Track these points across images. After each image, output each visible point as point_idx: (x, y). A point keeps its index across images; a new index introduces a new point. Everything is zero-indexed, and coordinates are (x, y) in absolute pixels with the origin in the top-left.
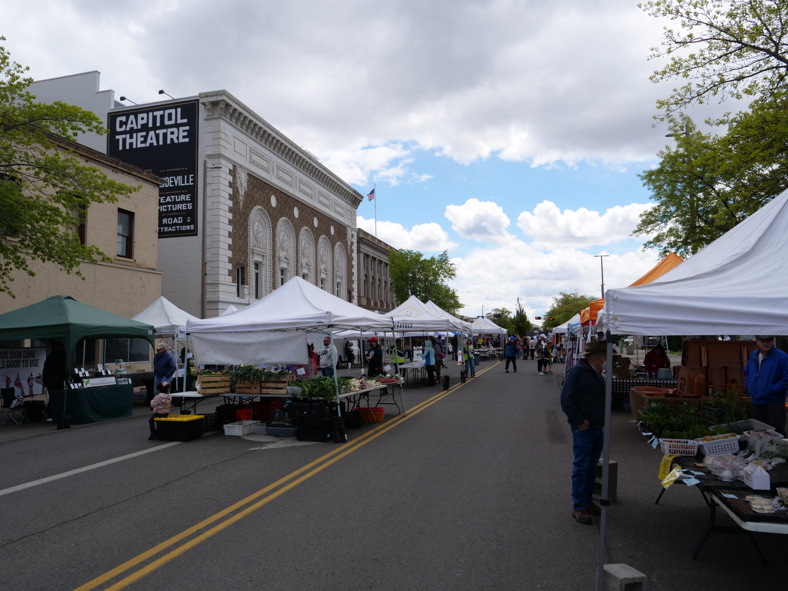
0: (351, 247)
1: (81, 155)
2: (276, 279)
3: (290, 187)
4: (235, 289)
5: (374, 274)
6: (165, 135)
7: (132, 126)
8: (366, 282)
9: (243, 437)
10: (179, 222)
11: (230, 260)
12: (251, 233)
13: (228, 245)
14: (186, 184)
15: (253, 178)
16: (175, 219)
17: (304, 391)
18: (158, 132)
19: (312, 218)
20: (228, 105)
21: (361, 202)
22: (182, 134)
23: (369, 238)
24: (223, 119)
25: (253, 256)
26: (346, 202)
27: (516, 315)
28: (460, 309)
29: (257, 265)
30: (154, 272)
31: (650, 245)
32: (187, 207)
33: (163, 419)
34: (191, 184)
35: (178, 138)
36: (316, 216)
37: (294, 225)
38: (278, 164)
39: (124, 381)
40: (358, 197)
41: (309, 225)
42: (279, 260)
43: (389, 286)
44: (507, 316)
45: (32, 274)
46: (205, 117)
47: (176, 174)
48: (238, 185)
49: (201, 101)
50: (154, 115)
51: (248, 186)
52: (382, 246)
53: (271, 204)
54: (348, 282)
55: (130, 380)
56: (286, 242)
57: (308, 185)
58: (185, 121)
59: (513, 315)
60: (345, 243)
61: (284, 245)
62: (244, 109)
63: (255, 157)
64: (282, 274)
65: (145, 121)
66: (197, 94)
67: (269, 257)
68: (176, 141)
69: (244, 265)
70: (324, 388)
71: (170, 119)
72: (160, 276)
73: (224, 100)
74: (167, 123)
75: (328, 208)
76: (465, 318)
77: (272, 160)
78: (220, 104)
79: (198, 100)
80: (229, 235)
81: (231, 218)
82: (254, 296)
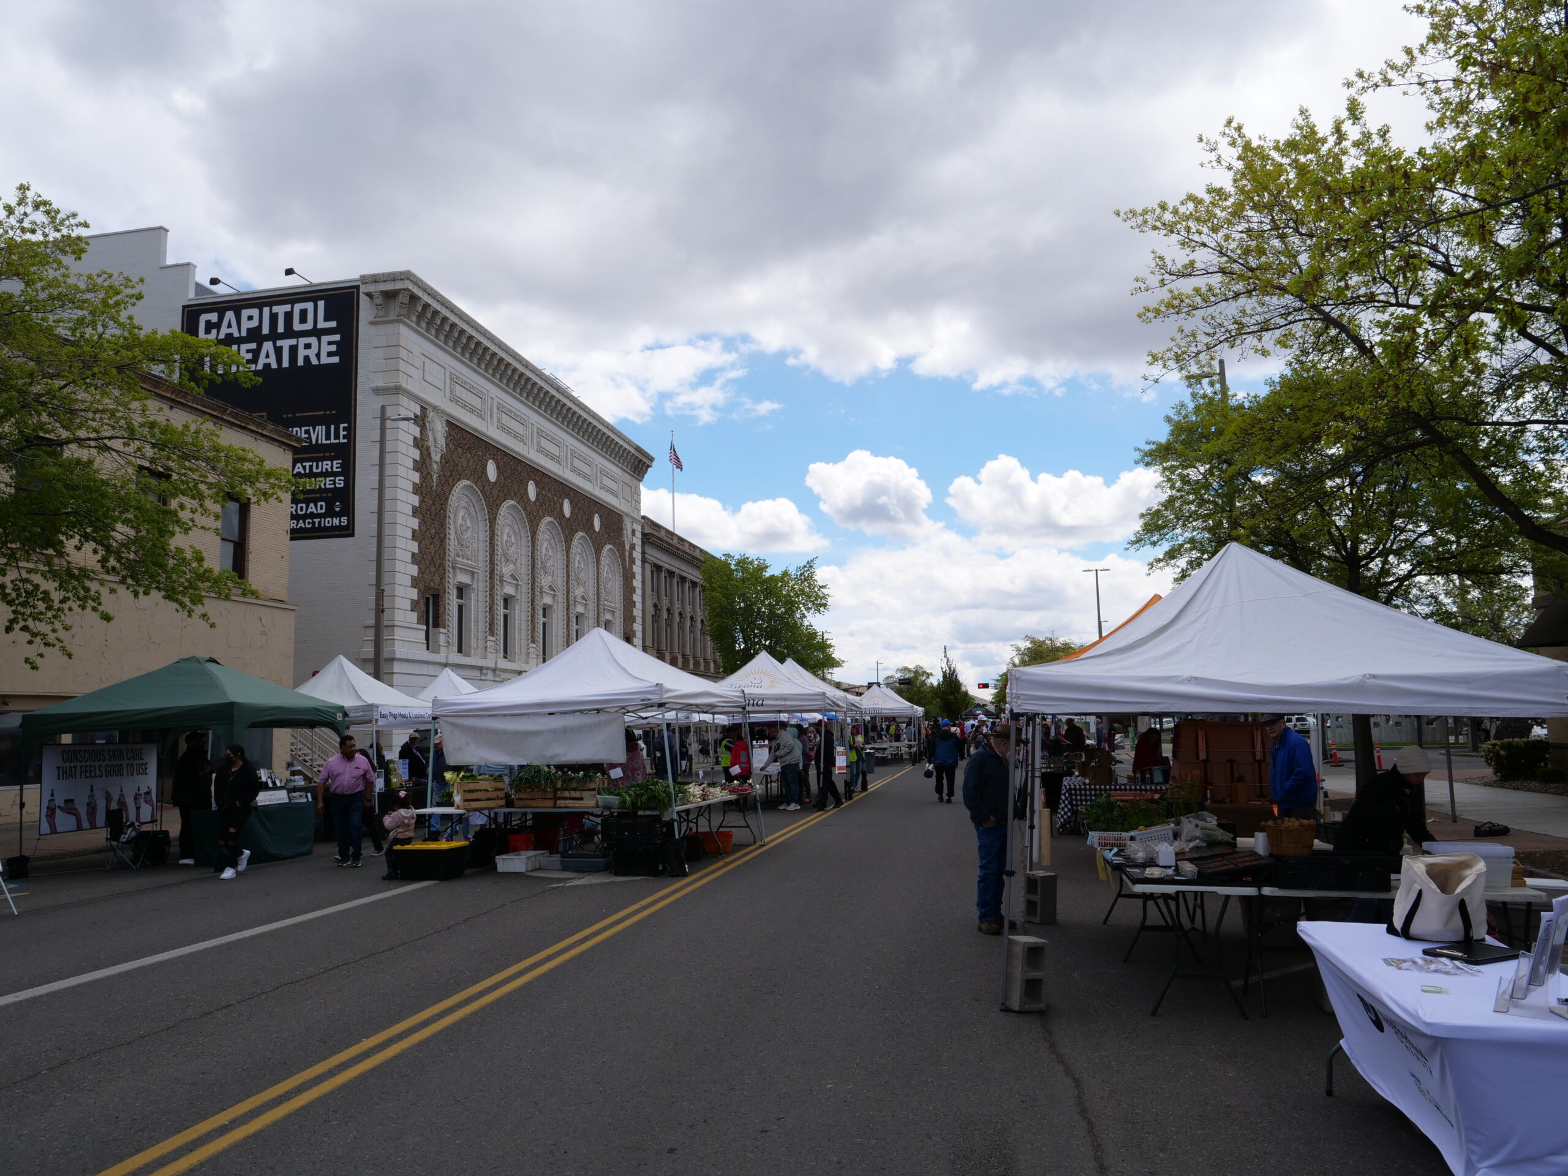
0: (631, 554)
1: (163, 397)
2: (496, 616)
3: (522, 444)
4: (423, 635)
5: (671, 602)
6: (294, 350)
7: (229, 331)
8: (656, 618)
9: (528, 874)
10: (320, 511)
11: (415, 582)
12: (452, 532)
13: (410, 554)
14: (333, 441)
15: (456, 431)
16: (312, 505)
17: (624, 802)
18: (279, 343)
19: (561, 501)
20: (414, 298)
21: (650, 469)
22: (326, 348)
23: (662, 534)
24: (405, 324)
25: (455, 574)
26: (622, 469)
27: (941, 679)
28: (836, 670)
29: (461, 590)
30: (283, 606)
31: (1160, 565)
32: (335, 483)
33: (407, 847)
34: (342, 441)
35: (318, 355)
36: (567, 496)
37: (528, 515)
38: (500, 401)
39: (301, 796)
40: (644, 460)
41: (555, 513)
42: (501, 581)
43: (699, 625)
44: (924, 681)
45: (107, 618)
46: (371, 319)
47: (314, 422)
48: (431, 443)
49: (363, 289)
50: (273, 311)
51: (447, 444)
52: (686, 548)
53: (486, 476)
54: (624, 620)
55: (309, 795)
56: (514, 547)
57: (554, 439)
58: (333, 324)
59: (936, 680)
60: (620, 546)
61: (510, 552)
62: (443, 304)
63: (460, 392)
64: (506, 607)
65: (254, 323)
66: (357, 276)
67: (482, 575)
68: (314, 361)
69: (439, 590)
70: (654, 796)
71: (303, 319)
72: (293, 614)
73: (408, 290)
74: (297, 326)
75: (589, 480)
76: (844, 686)
77: (490, 395)
78: (401, 296)
79: (358, 287)
80: (413, 536)
81: (417, 504)
82: (455, 649)
